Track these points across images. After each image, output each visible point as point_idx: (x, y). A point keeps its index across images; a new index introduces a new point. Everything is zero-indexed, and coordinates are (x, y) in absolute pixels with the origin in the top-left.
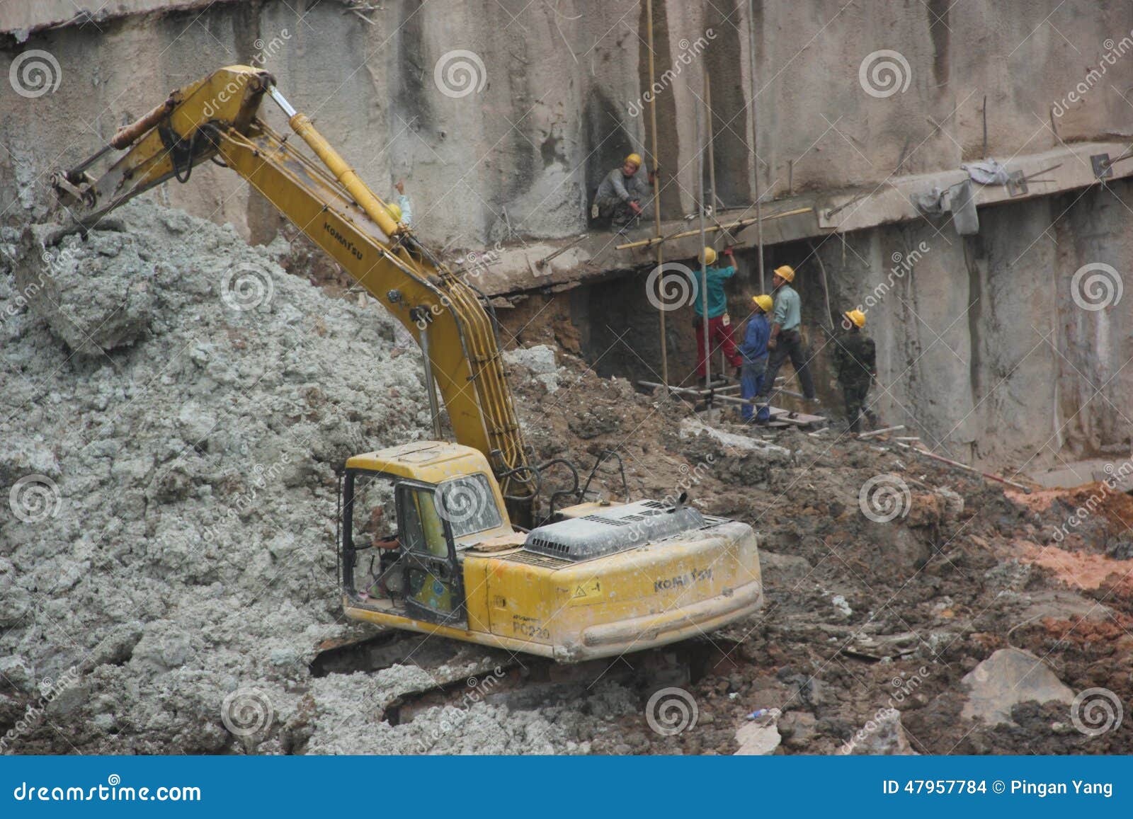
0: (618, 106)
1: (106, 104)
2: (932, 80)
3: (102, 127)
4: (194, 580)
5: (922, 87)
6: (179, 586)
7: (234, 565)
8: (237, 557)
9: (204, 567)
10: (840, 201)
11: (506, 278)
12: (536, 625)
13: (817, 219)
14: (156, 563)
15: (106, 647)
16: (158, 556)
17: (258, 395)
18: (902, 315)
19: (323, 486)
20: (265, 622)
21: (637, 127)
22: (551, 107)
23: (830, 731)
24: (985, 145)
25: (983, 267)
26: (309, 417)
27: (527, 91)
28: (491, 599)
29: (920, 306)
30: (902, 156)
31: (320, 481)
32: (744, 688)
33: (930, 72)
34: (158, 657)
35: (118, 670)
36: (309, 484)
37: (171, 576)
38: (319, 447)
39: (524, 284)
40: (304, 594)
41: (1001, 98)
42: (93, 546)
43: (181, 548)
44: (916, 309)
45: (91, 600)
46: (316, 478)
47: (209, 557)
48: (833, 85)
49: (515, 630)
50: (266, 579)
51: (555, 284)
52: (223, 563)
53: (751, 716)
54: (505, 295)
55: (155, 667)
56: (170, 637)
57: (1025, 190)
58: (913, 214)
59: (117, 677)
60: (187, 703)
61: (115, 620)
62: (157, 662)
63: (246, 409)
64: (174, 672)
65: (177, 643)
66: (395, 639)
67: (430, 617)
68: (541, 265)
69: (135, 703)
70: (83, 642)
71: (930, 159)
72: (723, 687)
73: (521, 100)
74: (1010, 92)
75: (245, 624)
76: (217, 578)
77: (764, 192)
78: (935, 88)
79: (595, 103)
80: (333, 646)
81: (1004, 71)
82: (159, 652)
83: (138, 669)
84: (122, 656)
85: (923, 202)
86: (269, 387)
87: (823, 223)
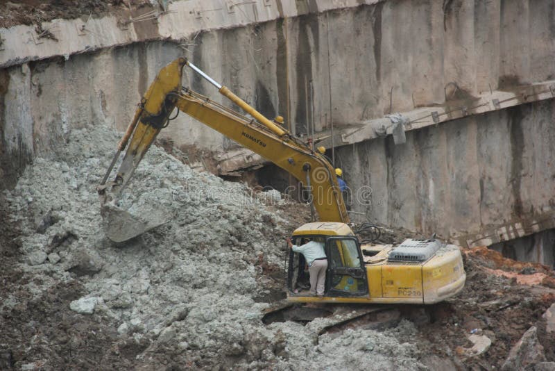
0: (268, 89)
1: (93, 87)
2: (375, 79)
3: (91, 97)
4: (195, 287)
5: (372, 82)
6: (190, 289)
7: (212, 280)
8: (212, 276)
9: (200, 280)
10: (350, 131)
11: (236, 163)
12: (412, 291)
13: (341, 138)
14: (179, 279)
15: (175, 314)
16: (181, 276)
17: (202, 208)
18: (364, 181)
19: (235, 246)
20: (233, 303)
21: (276, 98)
22: (246, 89)
23: (501, 337)
24: (391, 108)
25: (390, 161)
26: (223, 217)
27: (238, 82)
28: (384, 282)
29: (372, 177)
30: (364, 112)
31: (233, 244)
32: (460, 321)
33: (375, 75)
34: (202, 317)
35: (183, 323)
36: (229, 245)
37: (186, 285)
38: (231, 229)
39: (244, 166)
40: (242, 291)
41: (397, 87)
42: (148, 273)
43: (191, 272)
44: (370, 179)
45: (160, 295)
46: (231, 243)
47: (201, 276)
48: (341, 81)
49: (399, 294)
50: (226, 285)
51: (253, 166)
52: (208, 279)
53: (472, 332)
54: (237, 171)
55: (199, 322)
56: (205, 309)
57: (411, 126)
58: (374, 137)
59: (184, 326)
60: (222, 335)
61: (174, 303)
62: (201, 320)
63: (198, 214)
64: (210, 323)
65: (209, 312)
66: (294, 308)
67: (346, 294)
68: (248, 158)
69: (197, 337)
70: (161, 313)
71: (375, 113)
72: (451, 321)
73: (235, 86)
74: (400, 84)
75: (226, 304)
76: (205, 286)
77: (319, 127)
78: (376, 83)
79: (259, 88)
80: (270, 311)
81: (398, 75)
82: (202, 315)
83: (193, 323)
84: (182, 317)
85: (377, 131)
86: (204, 204)
87: (344, 140)
